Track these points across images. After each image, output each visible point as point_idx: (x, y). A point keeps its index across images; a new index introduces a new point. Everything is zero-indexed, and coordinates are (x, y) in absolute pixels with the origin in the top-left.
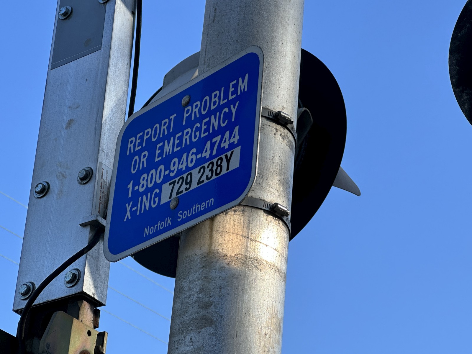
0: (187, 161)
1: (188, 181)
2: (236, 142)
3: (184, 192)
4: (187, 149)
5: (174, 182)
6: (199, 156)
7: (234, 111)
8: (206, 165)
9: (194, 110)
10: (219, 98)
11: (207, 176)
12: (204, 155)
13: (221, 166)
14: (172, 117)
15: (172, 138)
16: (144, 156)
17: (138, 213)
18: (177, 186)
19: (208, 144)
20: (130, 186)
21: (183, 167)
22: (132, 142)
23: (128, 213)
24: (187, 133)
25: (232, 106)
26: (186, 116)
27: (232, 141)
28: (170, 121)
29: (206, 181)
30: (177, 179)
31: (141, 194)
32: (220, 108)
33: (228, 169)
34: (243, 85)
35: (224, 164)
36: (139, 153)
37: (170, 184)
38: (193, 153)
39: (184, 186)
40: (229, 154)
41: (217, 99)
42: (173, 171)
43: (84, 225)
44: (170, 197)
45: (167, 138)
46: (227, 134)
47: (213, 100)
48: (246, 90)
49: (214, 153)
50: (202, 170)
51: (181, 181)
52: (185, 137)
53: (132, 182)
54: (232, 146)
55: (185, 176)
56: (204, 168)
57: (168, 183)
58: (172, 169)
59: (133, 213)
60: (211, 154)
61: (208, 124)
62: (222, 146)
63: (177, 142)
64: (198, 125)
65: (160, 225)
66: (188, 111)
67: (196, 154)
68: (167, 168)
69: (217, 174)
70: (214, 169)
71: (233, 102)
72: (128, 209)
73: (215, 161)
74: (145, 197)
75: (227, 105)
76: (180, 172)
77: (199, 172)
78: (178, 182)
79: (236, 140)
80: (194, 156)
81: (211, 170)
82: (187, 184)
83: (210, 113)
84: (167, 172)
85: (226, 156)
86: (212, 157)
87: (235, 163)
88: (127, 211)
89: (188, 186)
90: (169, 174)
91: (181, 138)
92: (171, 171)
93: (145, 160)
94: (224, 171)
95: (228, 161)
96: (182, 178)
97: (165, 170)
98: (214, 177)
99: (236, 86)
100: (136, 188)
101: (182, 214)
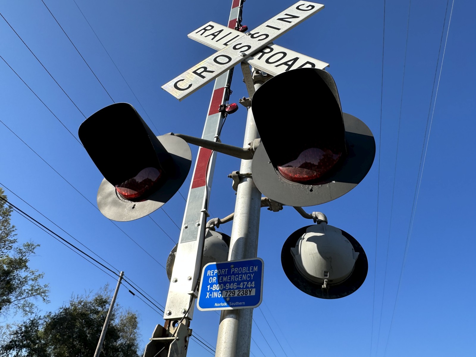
0: (233, 286)
1: (234, 293)
5: (228, 292)
12: (240, 286)
15: (226, 277)
21: (232, 288)
24: (233, 277)
29: (241, 296)
30: (229, 291)
32: (246, 273)
34: (256, 269)
35: (248, 292)
39: (231, 294)
40: (250, 290)
42: (227, 288)
44: (226, 296)
48: (257, 271)
49: (244, 287)
50: (239, 291)
51: (230, 292)
52: (232, 278)
55: (232, 291)
57: (225, 291)
58: (227, 286)
59: (210, 297)
62: (248, 286)
67: (237, 285)
68: (225, 285)
74: (215, 292)
78: (229, 292)
84: (225, 287)
86: (243, 288)
90: (225, 288)
91: (230, 278)
92: (226, 287)
93: (215, 280)
96: (231, 292)
97: (224, 286)
101: (231, 303)
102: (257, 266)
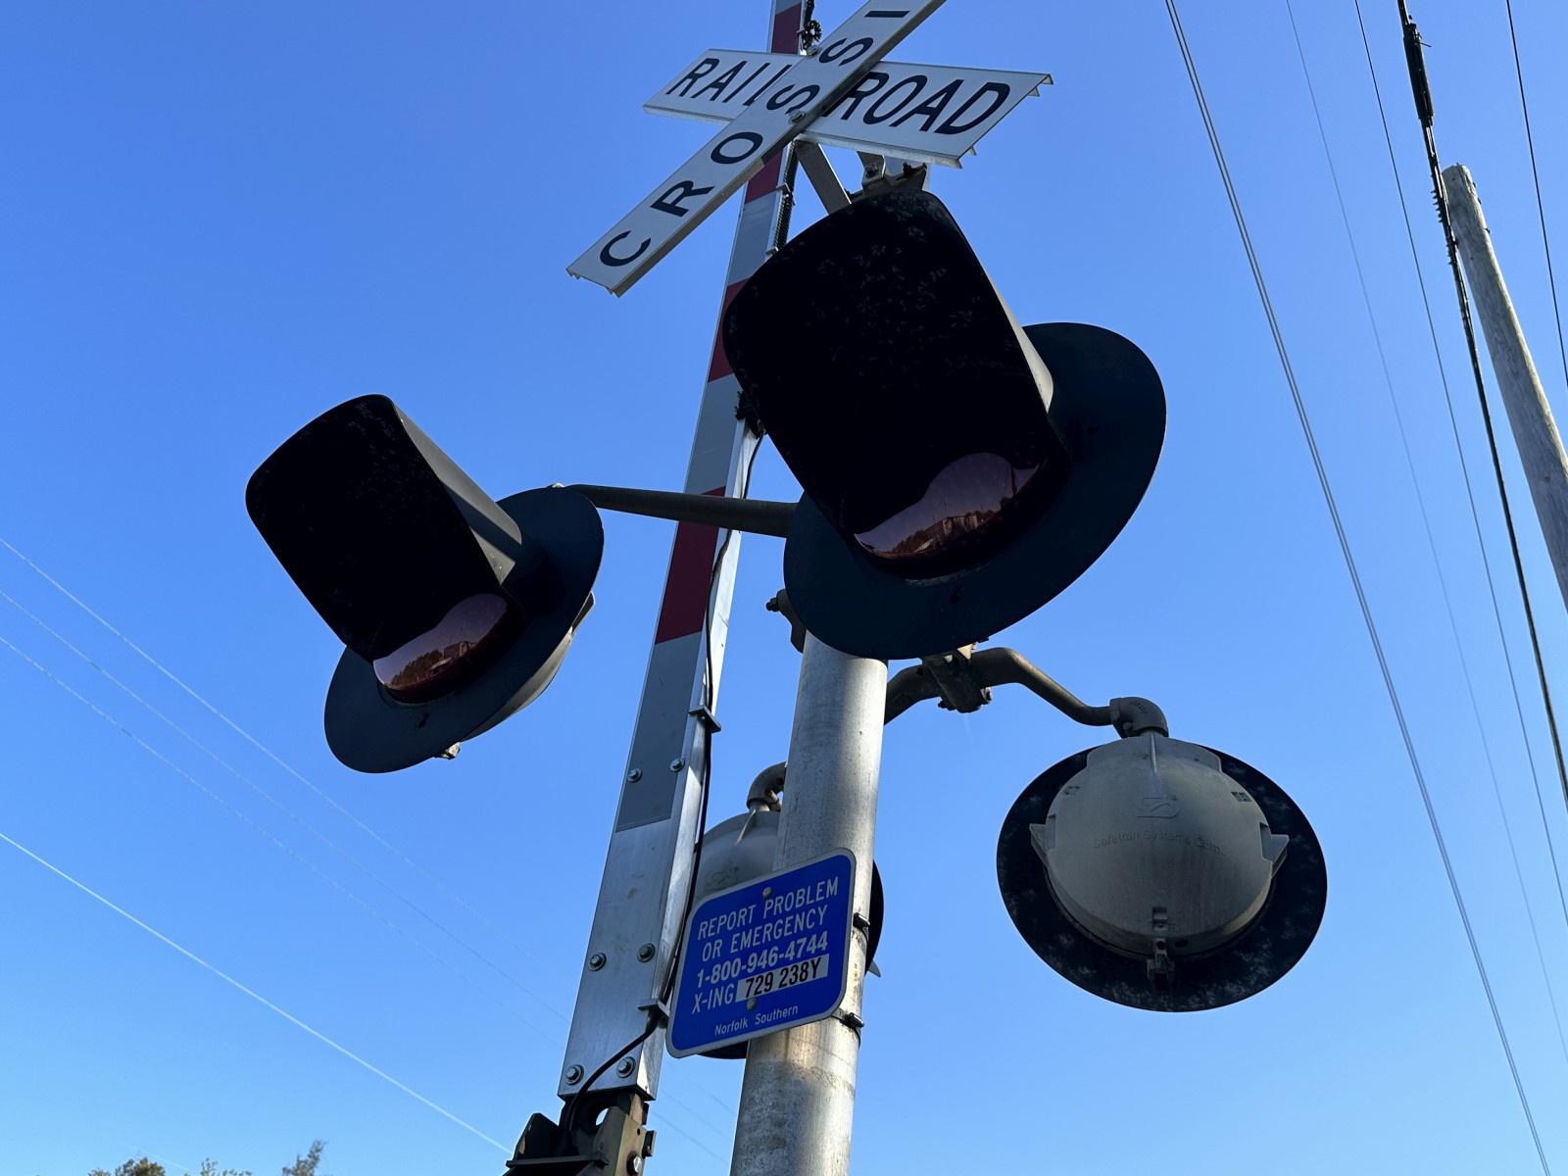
2: (824, 949)
3: (763, 993)
4: (768, 946)
6: (781, 956)
7: (822, 914)
8: (789, 967)
9: (777, 904)
10: (805, 897)
11: (791, 980)
13: (806, 971)
14: (752, 907)
16: (718, 945)
17: (709, 1007)
18: (755, 985)
19: (792, 944)
20: (701, 975)
22: (704, 926)
23: (697, 1005)
25: (819, 908)
26: (767, 909)
27: (819, 946)
28: (749, 911)
31: (714, 987)
33: (814, 976)
36: (712, 940)
37: (748, 981)
38: (774, 952)
41: (802, 897)
43: (642, 1009)
45: (745, 928)
46: (814, 937)
47: (798, 898)
53: (702, 971)
54: (819, 952)
56: (787, 970)
60: (795, 956)
61: (792, 922)
63: (756, 935)
64: (781, 921)
65: (735, 1026)
66: (769, 904)
69: (801, 980)
70: (799, 973)
71: (821, 904)
72: (698, 1000)
73: (800, 964)
75: (815, 906)
76: (758, 970)
77: (782, 973)
79: (824, 945)
80: (776, 955)
81: (795, 974)
82: (767, 984)
83: (794, 912)
85: (813, 962)
87: (823, 971)
88: (695, 1003)
89: (768, 987)
94: (810, 978)
95: (815, 968)
98: (799, 982)
99: (824, 887)
100: (707, 978)
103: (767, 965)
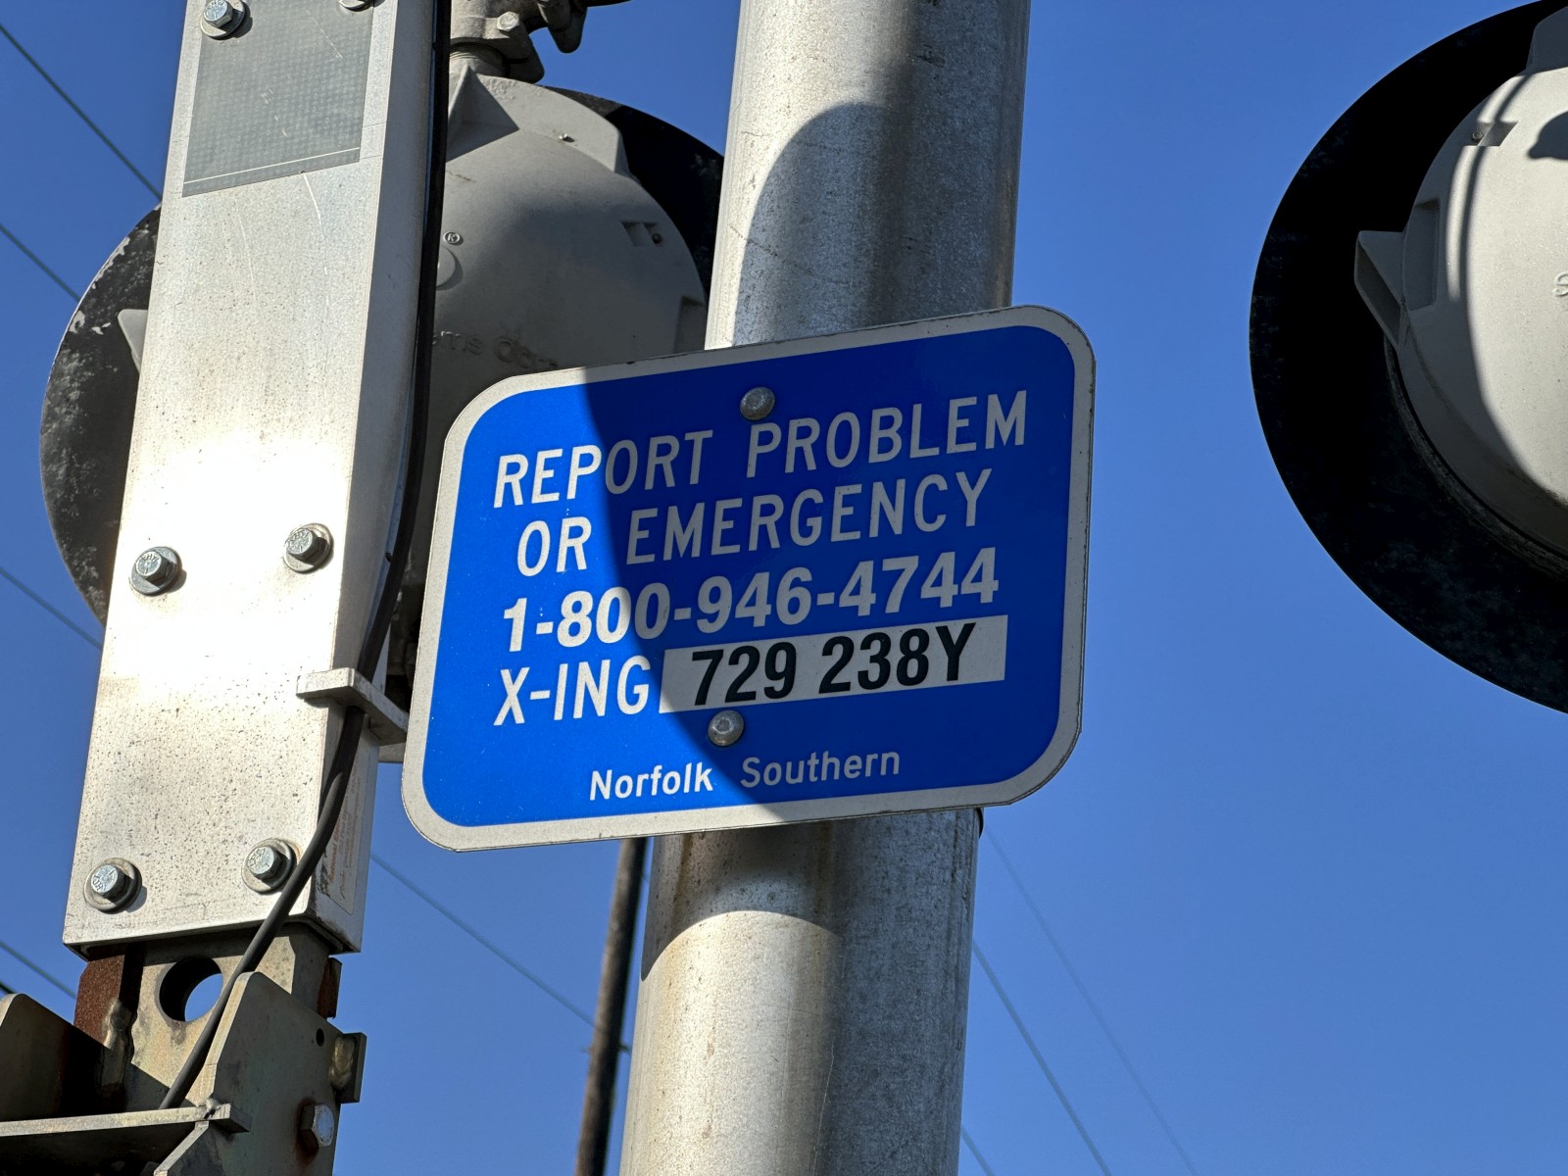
0: (772, 599)
1: (780, 668)
3: (762, 699)
4: (775, 561)
7: (972, 496)
8: (857, 637)
10: (905, 432)
11: (863, 677)
12: (846, 601)
14: (698, 438)
15: (700, 508)
16: (576, 532)
17: (558, 715)
18: (726, 675)
19: (865, 571)
20: (517, 613)
21: (760, 614)
22: (513, 468)
23: (512, 702)
24: (768, 510)
26: (755, 450)
27: (968, 588)
28: (687, 448)
29: (857, 690)
30: (729, 649)
31: (570, 656)
33: (953, 674)
34: (1007, 421)
35: (937, 654)
36: (553, 515)
37: (697, 657)
38: (796, 583)
39: (758, 682)
40: (955, 628)
42: (712, 618)
43: (308, 697)
44: (702, 698)
46: (947, 561)
47: (877, 434)
48: (1020, 440)
49: (893, 605)
50: (838, 650)
51: (745, 660)
53: (522, 603)
54: (968, 606)
55: (764, 647)
56: (849, 646)
57: (690, 651)
58: (706, 604)
60: (878, 608)
61: (861, 503)
62: (928, 592)
63: (722, 525)
64: (817, 497)
65: (664, 780)
67: (815, 589)
68: (685, 595)
69: (903, 678)
70: (895, 656)
71: (971, 465)
72: (513, 689)
74: (584, 668)
75: (946, 465)
76: (739, 628)
77: (828, 651)
78: (734, 660)
79: (988, 589)
80: (804, 595)
81: (880, 659)
82: (772, 674)
83: (862, 471)
84: (683, 614)
85: (944, 633)
86: (879, 617)
88: (504, 695)
89: (779, 685)
90: (691, 624)
91: (741, 517)
93: (578, 544)
94: (937, 677)
95: (954, 651)
96: (754, 655)
98: (894, 685)
99: (977, 417)
100: (544, 628)
101: (761, 768)
102: (1021, 397)
103: (773, 618)
